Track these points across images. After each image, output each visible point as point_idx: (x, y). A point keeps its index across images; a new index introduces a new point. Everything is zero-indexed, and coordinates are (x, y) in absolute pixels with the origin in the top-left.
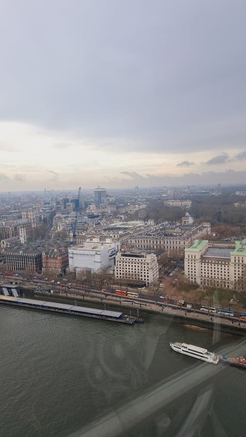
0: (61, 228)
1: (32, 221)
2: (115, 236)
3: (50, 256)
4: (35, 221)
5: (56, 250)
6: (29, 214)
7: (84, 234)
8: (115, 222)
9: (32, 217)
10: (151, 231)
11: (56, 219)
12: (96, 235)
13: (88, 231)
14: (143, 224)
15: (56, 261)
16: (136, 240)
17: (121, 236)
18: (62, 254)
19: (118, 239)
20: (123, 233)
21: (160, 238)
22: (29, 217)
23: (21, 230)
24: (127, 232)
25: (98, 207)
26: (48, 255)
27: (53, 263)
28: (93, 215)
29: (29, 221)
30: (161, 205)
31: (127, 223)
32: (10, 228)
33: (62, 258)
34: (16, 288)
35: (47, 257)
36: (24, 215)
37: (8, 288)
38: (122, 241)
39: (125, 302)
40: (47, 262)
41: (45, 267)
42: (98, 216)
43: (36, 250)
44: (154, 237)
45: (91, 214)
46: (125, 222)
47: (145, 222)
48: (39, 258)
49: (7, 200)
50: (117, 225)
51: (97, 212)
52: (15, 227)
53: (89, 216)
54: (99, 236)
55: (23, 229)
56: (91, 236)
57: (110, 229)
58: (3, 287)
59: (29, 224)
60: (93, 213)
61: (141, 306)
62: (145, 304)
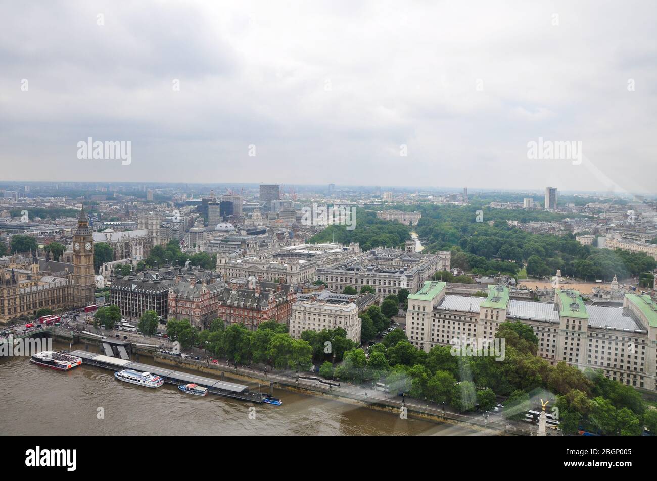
0: (201, 249)
1: (154, 234)
2: (291, 268)
3: (182, 297)
4: (159, 234)
5: (192, 287)
6: (150, 222)
7: (239, 262)
8: (293, 244)
9: (154, 227)
10: (354, 263)
11: (193, 233)
12: (260, 264)
13: (246, 257)
14: (340, 249)
15: (192, 305)
16: (327, 276)
17: (303, 268)
18: (202, 295)
19: (298, 274)
20: (306, 263)
21: (368, 274)
22: (150, 227)
23: (136, 249)
24: (312, 263)
25: (265, 216)
26: (179, 293)
27: (187, 308)
28: (256, 229)
29: (150, 233)
30: (371, 217)
31: (313, 245)
32: (118, 244)
33: (202, 301)
34: (125, 346)
35: (177, 297)
36: (142, 224)
37: (112, 345)
38: (304, 276)
39: (304, 379)
40: (177, 306)
41: (173, 314)
42: (264, 232)
43: (158, 284)
44: (358, 272)
45: (252, 227)
46: (309, 245)
47: (343, 245)
48: (163, 297)
49: (114, 196)
50: (295, 249)
51: (264, 224)
52: (126, 244)
53: (249, 230)
54: (266, 267)
55: (138, 247)
56: (252, 265)
57: (284, 255)
58: (104, 342)
59: (149, 239)
60: (255, 226)
61: (330, 387)
62: (338, 384)
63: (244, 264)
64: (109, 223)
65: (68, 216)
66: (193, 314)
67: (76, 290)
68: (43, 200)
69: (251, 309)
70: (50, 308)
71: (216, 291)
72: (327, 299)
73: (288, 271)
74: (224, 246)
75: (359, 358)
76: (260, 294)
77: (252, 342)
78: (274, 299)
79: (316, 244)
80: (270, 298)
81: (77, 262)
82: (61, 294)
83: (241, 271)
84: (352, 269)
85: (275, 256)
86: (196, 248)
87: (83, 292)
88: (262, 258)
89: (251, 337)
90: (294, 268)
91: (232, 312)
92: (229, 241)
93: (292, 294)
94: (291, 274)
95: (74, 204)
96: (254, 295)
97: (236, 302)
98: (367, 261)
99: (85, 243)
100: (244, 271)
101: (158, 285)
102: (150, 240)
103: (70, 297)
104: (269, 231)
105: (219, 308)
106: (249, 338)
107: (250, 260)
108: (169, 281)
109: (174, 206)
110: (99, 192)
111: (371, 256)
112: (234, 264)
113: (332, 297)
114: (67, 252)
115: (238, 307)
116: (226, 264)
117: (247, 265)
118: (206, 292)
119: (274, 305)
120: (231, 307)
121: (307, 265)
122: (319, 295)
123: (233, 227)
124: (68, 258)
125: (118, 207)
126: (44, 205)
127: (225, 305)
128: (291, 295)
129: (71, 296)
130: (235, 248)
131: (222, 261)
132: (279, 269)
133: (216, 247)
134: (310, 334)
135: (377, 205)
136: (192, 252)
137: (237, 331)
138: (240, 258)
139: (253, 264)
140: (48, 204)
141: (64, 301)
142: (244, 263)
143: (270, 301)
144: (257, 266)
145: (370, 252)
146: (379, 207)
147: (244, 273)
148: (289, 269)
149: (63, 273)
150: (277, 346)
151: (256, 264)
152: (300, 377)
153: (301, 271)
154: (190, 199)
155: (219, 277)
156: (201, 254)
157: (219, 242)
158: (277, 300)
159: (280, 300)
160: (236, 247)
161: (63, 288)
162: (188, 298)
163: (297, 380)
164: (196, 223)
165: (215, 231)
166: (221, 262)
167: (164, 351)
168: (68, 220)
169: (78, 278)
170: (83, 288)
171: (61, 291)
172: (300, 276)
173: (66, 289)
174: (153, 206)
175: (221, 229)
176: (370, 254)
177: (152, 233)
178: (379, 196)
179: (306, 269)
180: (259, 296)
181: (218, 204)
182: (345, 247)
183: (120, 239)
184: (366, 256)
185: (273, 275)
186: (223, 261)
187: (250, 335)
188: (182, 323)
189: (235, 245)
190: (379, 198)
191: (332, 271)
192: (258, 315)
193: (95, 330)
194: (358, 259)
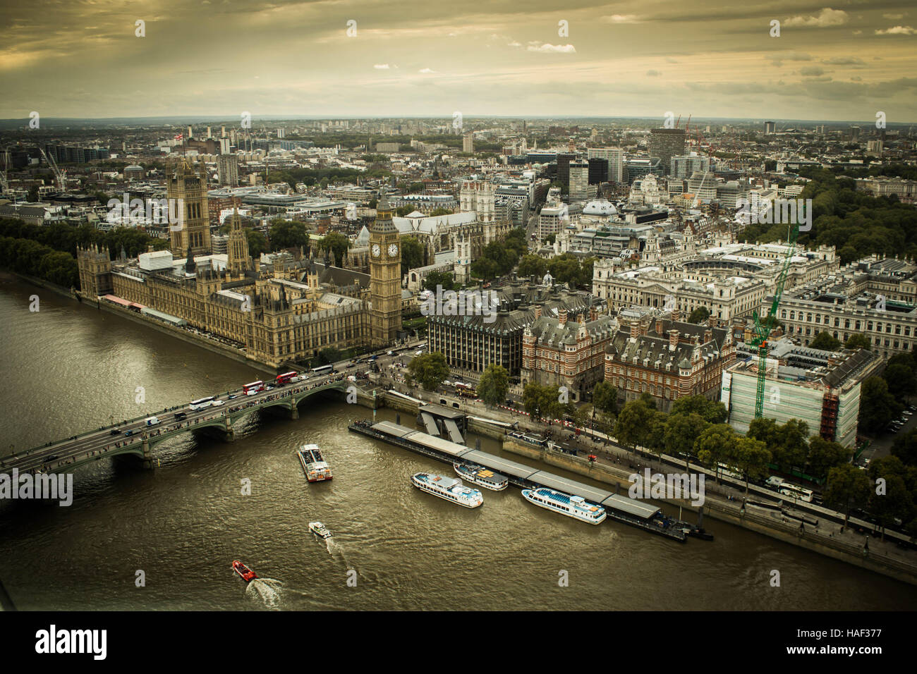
0: (563, 247)
1: (486, 220)
2: (721, 292)
3: (545, 342)
4: (493, 219)
5: (561, 326)
6: (479, 199)
7: (631, 275)
8: (717, 243)
9: (486, 209)
10: (831, 286)
11: (548, 216)
12: (666, 282)
13: (640, 266)
14: (801, 256)
15: (562, 357)
16: (784, 310)
17: (741, 291)
18: (579, 341)
19: (732, 302)
20: (746, 282)
21: (858, 312)
22: (479, 208)
23: (460, 246)
24: (756, 282)
25: (662, 183)
26: (540, 336)
27: (553, 361)
28: (650, 211)
29: (479, 219)
30: (847, 191)
31: (752, 246)
32: (431, 238)
33: (578, 351)
34: (456, 420)
35: (536, 342)
36: (466, 203)
37: (436, 417)
38: (742, 306)
39: (755, 507)
40: (536, 357)
41: (531, 370)
42: (664, 216)
43: (506, 318)
44: (840, 306)
45: (645, 208)
46: (746, 246)
47: (806, 249)
48: (512, 340)
49: (412, 145)
50: (722, 254)
51: (662, 201)
52: (443, 237)
53: (638, 213)
54: (676, 287)
55: (463, 244)
56: (653, 283)
57: (703, 263)
58: (422, 411)
59: (477, 227)
60: (649, 205)
61: (802, 526)
62: (815, 522)
63: (640, 281)
64: (411, 197)
65: (345, 182)
66: (562, 372)
67: (374, 319)
68: (305, 152)
69: (661, 371)
70: (337, 346)
71: (600, 334)
72: (787, 356)
73: (714, 298)
74: (601, 242)
75: (856, 483)
76: (678, 346)
77: (668, 434)
78: (701, 355)
79: (757, 243)
80: (696, 354)
81: (376, 274)
82: (352, 324)
83: (634, 293)
84: (830, 300)
85: (690, 266)
86: (555, 246)
87: (386, 323)
88: (668, 269)
89: (666, 425)
90: (726, 292)
91: (629, 374)
92: (609, 235)
93: (730, 346)
94: (720, 303)
95: (352, 159)
96: (667, 348)
97: (635, 358)
98: (853, 283)
99: (388, 245)
100: (639, 293)
101: (506, 321)
102: (480, 229)
103: (364, 329)
104: (672, 215)
105: (607, 366)
106: (662, 427)
107: (650, 275)
108: (523, 313)
109: (509, 163)
110: (388, 136)
111: (859, 274)
112: (622, 279)
113: (797, 353)
114: (353, 250)
115: (639, 366)
116: (609, 278)
117: (645, 282)
118: (585, 336)
119: (701, 365)
120: (628, 364)
121: (746, 286)
122: (773, 348)
123: (613, 209)
124: (356, 259)
125: (419, 165)
126: (308, 162)
127: (617, 361)
128: (728, 347)
129: (367, 328)
130: (619, 246)
131: (602, 271)
132: (699, 291)
133: (587, 243)
134: (767, 428)
135: (855, 165)
136: (548, 252)
137: (641, 414)
138: (630, 267)
139: (656, 281)
140: (314, 161)
141: (356, 335)
142: (640, 278)
143: (695, 360)
144: (660, 284)
145: (856, 265)
146: (858, 168)
147: (639, 295)
148: (717, 293)
149: (352, 287)
150: (710, 447)
151: (659, 281)
152: (748, 502)
153: (736, 296)
154: (534, 151)
155: (599, 304)
156: (563, 258)
157: (592, 235)
158: (706, 358)
159: (710, 358)
160: (621, 244)
161: (355, 314)
162: (555, 346)
163: (743, 507)
164: (549, 198)
165: (583, 214)
166: (600, 276)
167: (519, 436)
168: (348, 190)
169: (377, 300)
170: (385, 316)
171: (352, 320)
172: (734, 306)
173: (359, 316)
174: (475, 163)
175: (593, 211)
176: (858, 269)
177: (482, 217)
178: (856, 147)
179: (745, 293)
180: (677, 349)
181: (585, 166)
182: (810, 253)
183: (435, 230)
184: (850, 273)
185: (689, 302)
186: (604, 274)
187: (664, 421)
188: (549, 392)
189: (620, 241)
190: (857, 150)
191: (794, 300)
192: (672, 382)
193: (408, 391)
194: (836, 279)
